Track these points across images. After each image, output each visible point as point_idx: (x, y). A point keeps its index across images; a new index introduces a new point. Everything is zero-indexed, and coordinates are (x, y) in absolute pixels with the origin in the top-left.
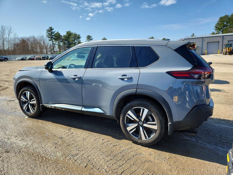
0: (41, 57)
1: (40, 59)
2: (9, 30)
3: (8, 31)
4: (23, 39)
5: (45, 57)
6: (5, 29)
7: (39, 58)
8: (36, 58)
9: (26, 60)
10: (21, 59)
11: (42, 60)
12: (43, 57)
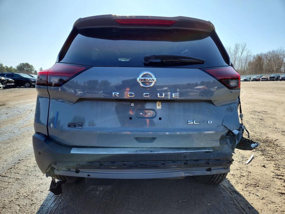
0: (269, 78)
1: (267, 80)
2: (243, 48)
3: (241, 48)
4: (259, 57)
5: (274, 77)
6: (239, 47)
7: (265, 79)
8: (262, 78)
9: (249, 81)
10: (244, 80)
11: (270, 80)
12: (270, 78)
